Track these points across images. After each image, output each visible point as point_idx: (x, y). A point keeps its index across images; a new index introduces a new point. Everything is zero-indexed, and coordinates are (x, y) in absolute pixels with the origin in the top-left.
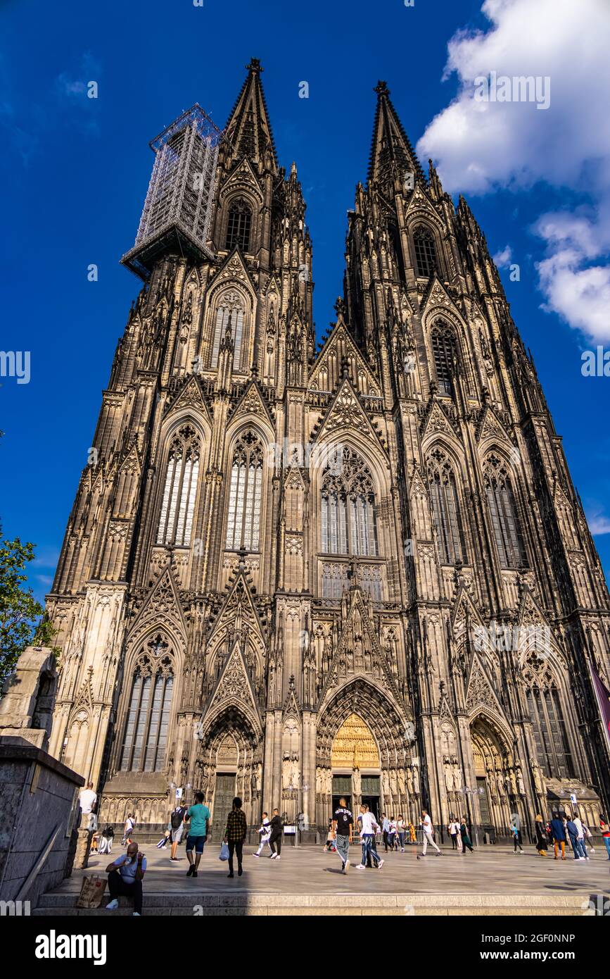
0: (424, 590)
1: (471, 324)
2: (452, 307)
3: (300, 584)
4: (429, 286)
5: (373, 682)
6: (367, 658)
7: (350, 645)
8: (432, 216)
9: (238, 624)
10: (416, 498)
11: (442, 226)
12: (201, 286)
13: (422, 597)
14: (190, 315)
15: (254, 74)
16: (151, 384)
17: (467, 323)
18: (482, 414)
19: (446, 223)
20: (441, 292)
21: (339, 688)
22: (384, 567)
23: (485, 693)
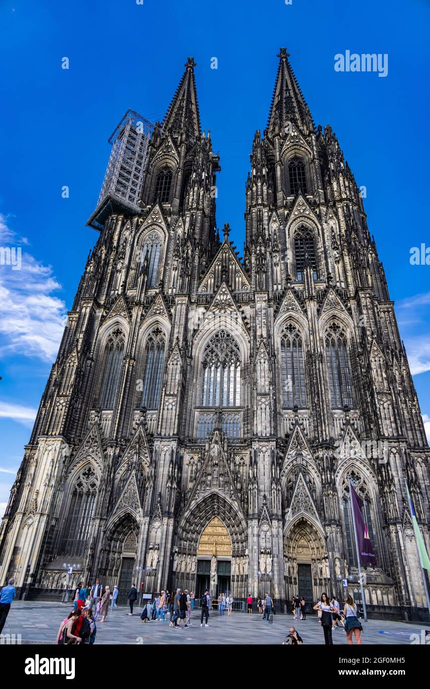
0: (259, 429)
1: (325, 225)
2: (312, 216)
3: (172, 430)
4: (294, 201)
5: (224, 495)
6: (221, 479)
7: (209, 469)
8: (303, 147)
9: (135, 458)
10: (261, 363)
11: (310, 153)
12: (132, 232)
13: (257, 434)
14: (124, 253)
15: (189, 69)
16: (89, 305)
17: (321, 225)
18: (325, 292)
19: (312, 150)
20: (303, 205)
21: (200, 499)
22: (242, 413)
23: (306, 502)
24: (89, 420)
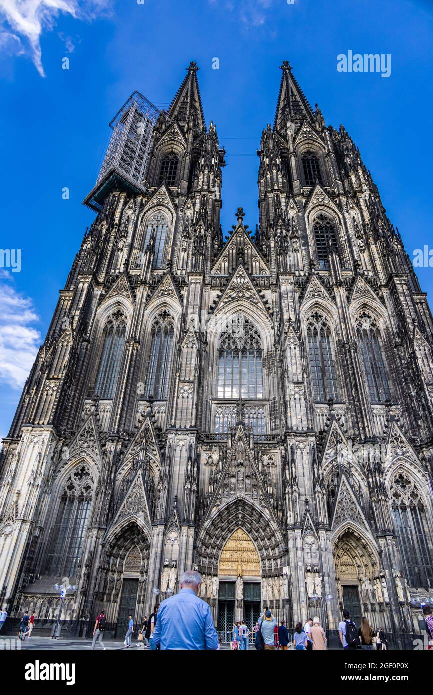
0: (294, 423)
1: (346, 215)
2: (332, 205)
3: (189, 422)
4: (311, 192)
5: (252, 501)
6: (248, 481)
7: (233, 470)
8: (316, 142)
9: (142, 456)
10: (290, 349)
11: (324, 148)
12: (135, 211)
14: (127, 232)
15: (191, 72)
16: (88, 280)
17: (343, 214)
18: (354, 280)
19: (327, 145)
20: (321, 194)
21: (223, 506)
22: (267, 407)
23: (352, 510)
24: (83, 411)
